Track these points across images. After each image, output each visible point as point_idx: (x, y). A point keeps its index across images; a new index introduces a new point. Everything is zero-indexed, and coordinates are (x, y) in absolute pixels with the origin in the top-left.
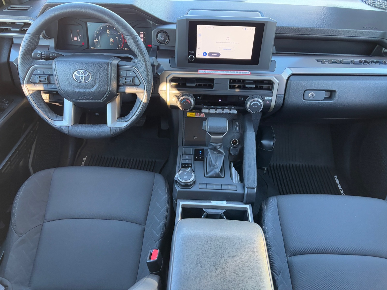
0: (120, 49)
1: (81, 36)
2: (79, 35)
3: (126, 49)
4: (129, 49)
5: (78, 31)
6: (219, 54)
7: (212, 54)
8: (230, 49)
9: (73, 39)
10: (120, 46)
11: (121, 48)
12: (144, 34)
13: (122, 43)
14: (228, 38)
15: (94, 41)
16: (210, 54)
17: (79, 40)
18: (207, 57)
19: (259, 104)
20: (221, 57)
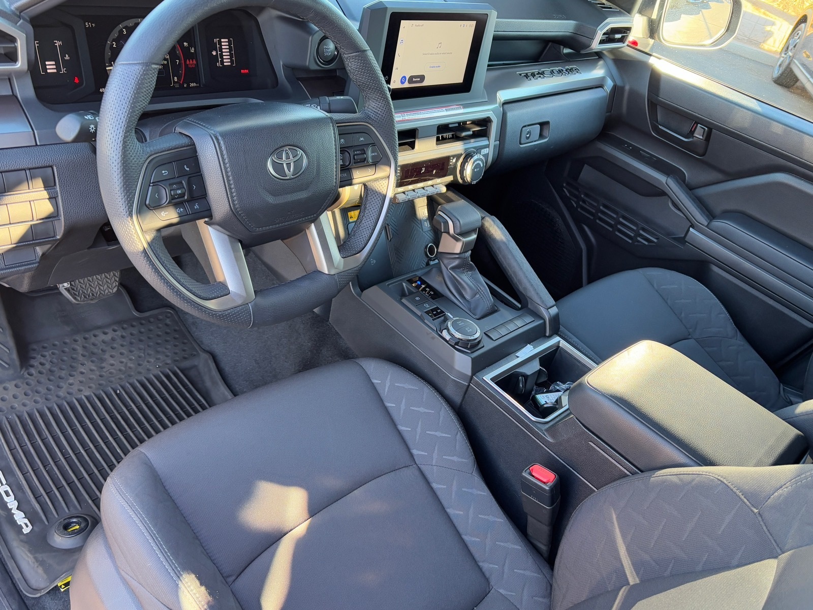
0: (177, 86)
1: (67, 57)
2: (63, 56)
3: (192, 85)
4: (198, 85)
5: (58, 43)
6: (422, 78)
7: (414, 80)
8: (439, 67)
9: (45, 69)
10: (176, 79)
11: (180, 84)
12: (229, 42)
13: (182, 71)
14: (440, 45)
15: (107, 68)
16: (411, 80)
17: (63, 71)
18: (407, 85)
19: (482, 166)
20: (426, 83)
